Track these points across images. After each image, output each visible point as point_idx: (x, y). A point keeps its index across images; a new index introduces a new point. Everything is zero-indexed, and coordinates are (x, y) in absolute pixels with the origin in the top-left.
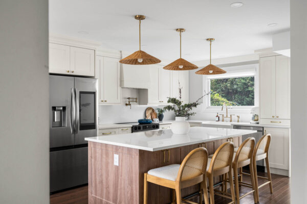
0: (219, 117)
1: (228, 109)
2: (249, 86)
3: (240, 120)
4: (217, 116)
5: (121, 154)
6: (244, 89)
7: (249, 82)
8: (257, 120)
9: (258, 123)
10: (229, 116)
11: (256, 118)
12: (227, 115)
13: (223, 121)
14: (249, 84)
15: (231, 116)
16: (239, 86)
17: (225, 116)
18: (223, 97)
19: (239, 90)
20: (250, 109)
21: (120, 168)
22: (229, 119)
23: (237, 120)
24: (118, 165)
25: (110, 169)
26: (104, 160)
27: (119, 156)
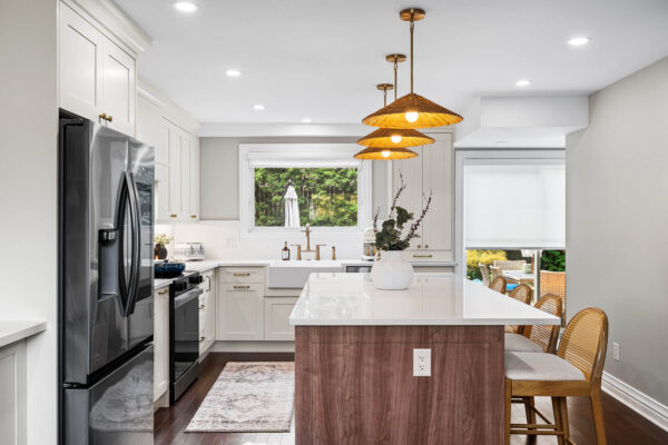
4: (286, 249)
5: (439, 347)
10: (313, 247)
12: (309, 247)
13: (299, 258)
15: (318, 247)
17: (304, 248)
21: (436, 379)
22: (314, 254)
23: (331, 256)
24: (427, 373)
25: (395, 387)
26: (369, 370)
27: (433, 351)
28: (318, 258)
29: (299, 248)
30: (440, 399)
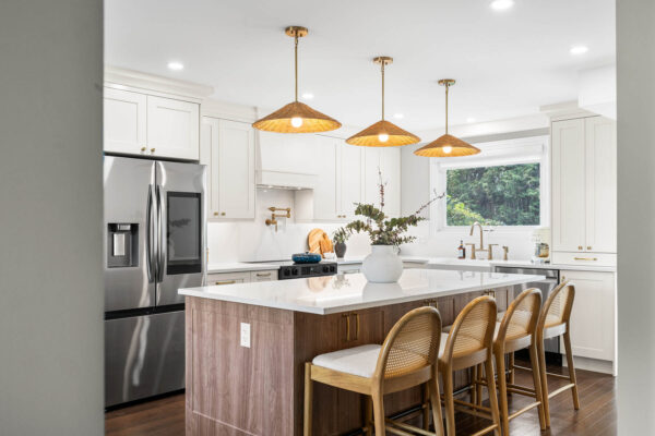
0: (464, 250)
1: (484, 233)
2: (528, 187)
3: (509, 254)
4: (461, 247)
5: (255, 323)
6: (518, 193)
7: (527, 179)
8: (546, 256)
9: (547, 262)
10: (486, 247)
11: (543, 252)
12: (482, 246)
13: (474, 257)
14: (528, 182)
15: (490, 247)
16: (507, 187)
17: (478, 247)
18: (473, 209)
19: (507, 194)
20: (532, 233)
21: (254, 352)
22: (487, 254)
23: (503, 257)
24: (248, 345)
25: (232, 354)
26: (219, 335)
27: (251, 327)
28: (490, 258)
29: (473, 246)
30: (256, 369)
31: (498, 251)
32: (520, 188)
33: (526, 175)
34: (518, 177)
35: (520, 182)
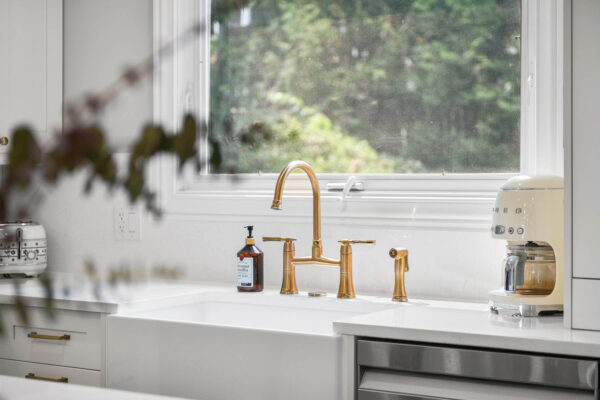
0: (258, 261)
1: (324, 196)
2: (474, 81)
3: (410, 279)
4: (246, 251)
6: (453, 93)
7: (475, 61)
8: (545, 289)
9: (555, 313)
10: (332, 252)
11: (531, 272)
12: (316, 244)
13: (288, 287)
14: (477, 68)
15: (345, 250)
16: (430, 80)
17: (303, 250)
19: (429, 98)
20: (492, 200)
22: (333, 274)
31: (373, 265)
32: (457, 82)
33: (469, 54)
34: (450, 56)
35: (457, 70)
